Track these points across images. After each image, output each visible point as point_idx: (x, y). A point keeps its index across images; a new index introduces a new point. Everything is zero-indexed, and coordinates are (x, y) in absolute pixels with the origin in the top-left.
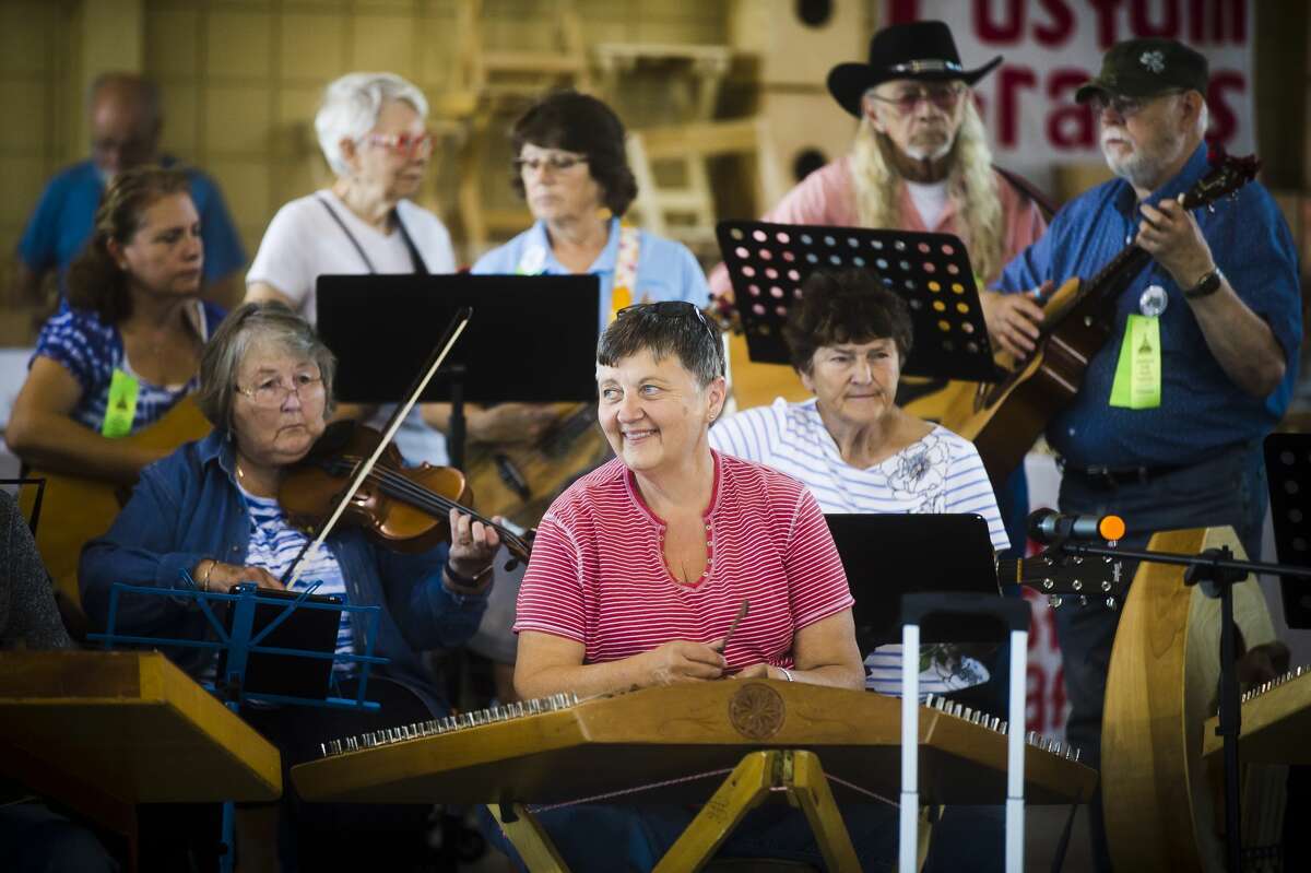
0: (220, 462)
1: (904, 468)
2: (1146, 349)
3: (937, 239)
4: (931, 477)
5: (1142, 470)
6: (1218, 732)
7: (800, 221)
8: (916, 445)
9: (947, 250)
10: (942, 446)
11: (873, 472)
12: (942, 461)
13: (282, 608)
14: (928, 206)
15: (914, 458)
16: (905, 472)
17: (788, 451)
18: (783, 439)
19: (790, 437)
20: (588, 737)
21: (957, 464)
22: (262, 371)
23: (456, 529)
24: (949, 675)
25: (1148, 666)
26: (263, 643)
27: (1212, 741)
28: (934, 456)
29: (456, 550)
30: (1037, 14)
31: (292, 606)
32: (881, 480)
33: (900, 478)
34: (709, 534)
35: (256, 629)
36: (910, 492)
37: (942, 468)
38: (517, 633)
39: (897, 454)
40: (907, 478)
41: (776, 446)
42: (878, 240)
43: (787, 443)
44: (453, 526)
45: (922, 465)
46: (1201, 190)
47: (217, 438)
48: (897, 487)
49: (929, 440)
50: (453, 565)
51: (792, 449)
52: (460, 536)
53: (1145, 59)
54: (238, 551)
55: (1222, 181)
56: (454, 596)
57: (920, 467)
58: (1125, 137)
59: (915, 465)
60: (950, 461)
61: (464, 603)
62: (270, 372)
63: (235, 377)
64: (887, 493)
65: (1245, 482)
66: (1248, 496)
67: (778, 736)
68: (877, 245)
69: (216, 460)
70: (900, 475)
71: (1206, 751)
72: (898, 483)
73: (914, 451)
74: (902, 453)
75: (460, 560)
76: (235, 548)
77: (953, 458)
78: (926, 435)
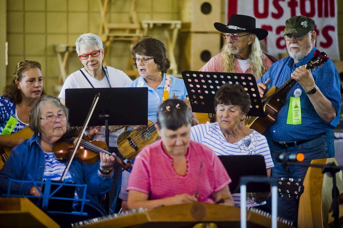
0: (37, 142)
1: (244, 143)
2: (296, 107)
3: (246, 75)
4: (251, 146)
5: (295, 142)
6: (333, 216)
7: (207, 71)
8: (247, 136)
9: (250, 78)
10: (255, 137)
11: (235, 144)
12: (254, 141)
13: (58, 186)
14: (243, 66)
15: (247, 140)
16: (244, 144)
17: (209, 137)
18: (208, 133)
19: (210, 133)
20: (150, 220)
21: (260, 142)
22: (48, 112)
23: (102, 158)
24: (253, 202)
25: (311, 199)
26: (53, 196)
27: (331, 219)
28: (253, 140)
29: (102, 164)
30: (272, 9)
31: (61, 185)
32: (237, 146)
33: (242, 146)
34: (187, 162)
35: (51, 192)
36: (245, 150)
37: (254, 143)
38: (128, 191)
39: (242, 139)
40: (245, 146)
41: (206, 135)
42: (229, 76)
43: (208, 134)
44: (101, 157)
45: (249, 142)
46: (311, 64)
47: (35, 135)
48: (242, 149)
49: (251, 135)
50: (101, 169)
51: (210, 136)
52: (104, 160)
53: (302, 23)
54: (42, 168)
55: (317, 61)
56: (102, 178)
57: (248, 143)
58: (298, 46)
59: (247, 143)
60: (257, 141)
61: (105, 179)
62: (51, 113)
63: (40, 115)
64: (239, 150)
65: (326, 145)
66: (327, 149)
67: (205, 219)
68: (229, 77)
69: (35, 142)
70: (243, 145)
71: (329, 222)
72: (242, 148)
73: (247, 138)
74: (243, 139)
75: (103, 167)
76: (41, 167)
77: (258, 140)
78: (250, 133)
